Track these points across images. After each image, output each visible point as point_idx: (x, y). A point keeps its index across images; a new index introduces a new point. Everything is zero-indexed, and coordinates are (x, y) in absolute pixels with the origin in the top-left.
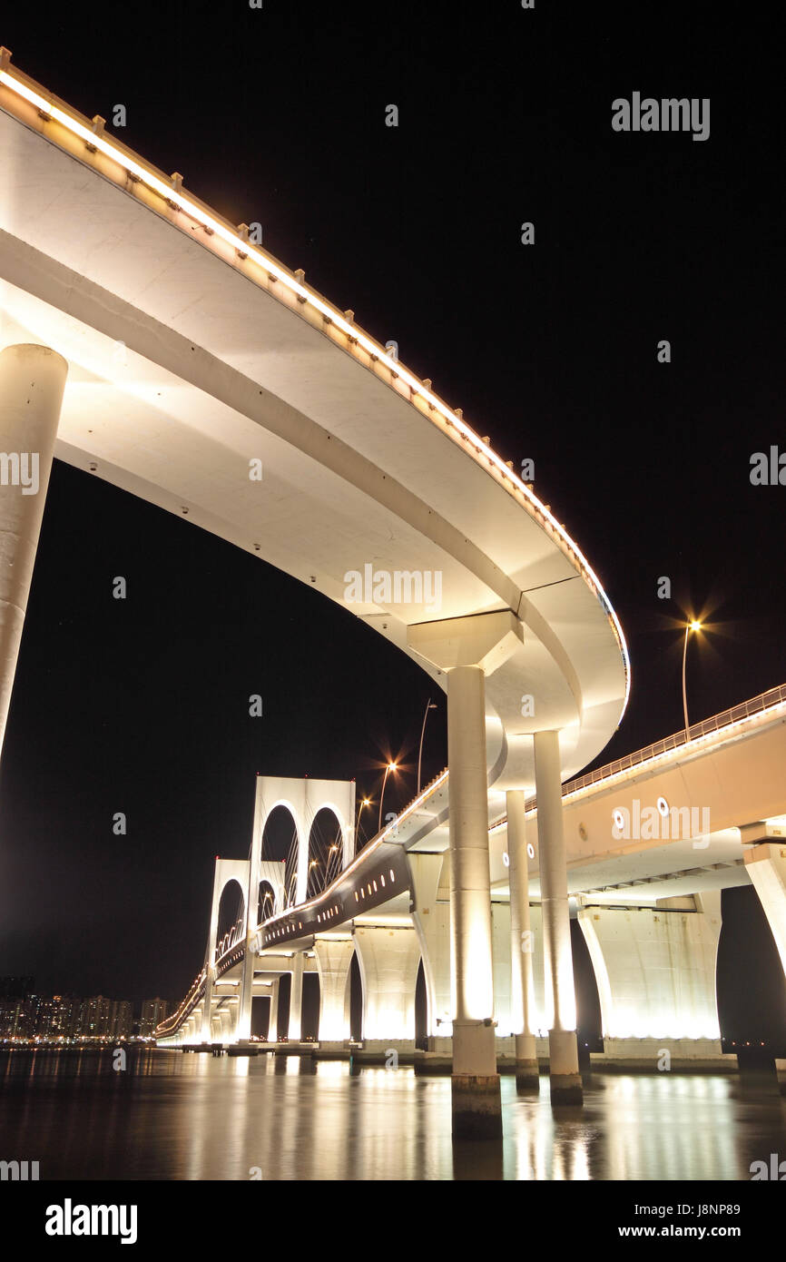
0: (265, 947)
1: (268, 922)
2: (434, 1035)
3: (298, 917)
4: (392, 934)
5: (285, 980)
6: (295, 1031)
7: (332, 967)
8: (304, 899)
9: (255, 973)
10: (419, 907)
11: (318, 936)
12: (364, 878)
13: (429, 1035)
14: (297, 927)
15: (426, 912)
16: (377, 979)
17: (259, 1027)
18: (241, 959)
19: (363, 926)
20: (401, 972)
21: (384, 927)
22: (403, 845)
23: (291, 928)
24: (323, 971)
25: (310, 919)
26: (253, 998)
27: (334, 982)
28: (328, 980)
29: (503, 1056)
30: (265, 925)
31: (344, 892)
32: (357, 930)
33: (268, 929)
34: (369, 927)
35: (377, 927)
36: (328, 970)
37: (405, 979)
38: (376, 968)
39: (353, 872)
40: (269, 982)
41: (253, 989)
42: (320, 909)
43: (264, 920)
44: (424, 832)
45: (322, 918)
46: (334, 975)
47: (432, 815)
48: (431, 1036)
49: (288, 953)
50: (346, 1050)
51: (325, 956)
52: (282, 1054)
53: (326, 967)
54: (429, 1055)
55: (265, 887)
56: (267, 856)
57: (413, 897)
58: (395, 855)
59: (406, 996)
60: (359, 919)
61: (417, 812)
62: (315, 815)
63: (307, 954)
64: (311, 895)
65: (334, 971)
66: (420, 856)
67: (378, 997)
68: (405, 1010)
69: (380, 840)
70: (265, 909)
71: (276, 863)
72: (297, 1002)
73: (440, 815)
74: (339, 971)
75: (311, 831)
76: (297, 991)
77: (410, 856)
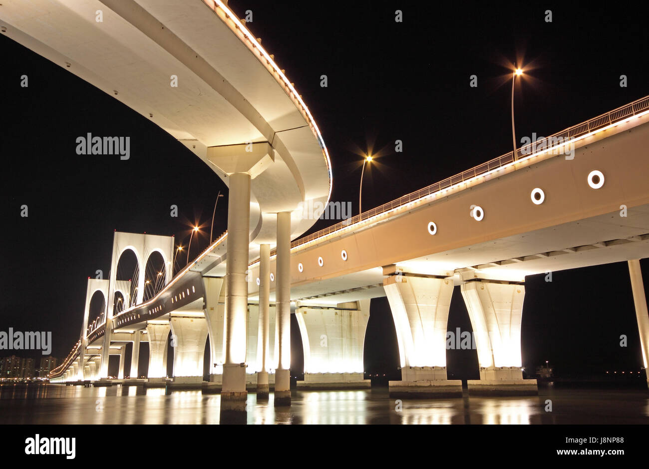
0: (117, 328)
1: (119, 314)
2: (214, 373)
3: (138, 311)
4: (192, 321)
5: (129, 346)
6: (134, 373)
7: (157, 339)
8: (142, 302)
9: (111, 342)
10: (208, 306)
11: (149, 322)
12: (177, 290)
13: (211, 373)
14: (137, 317)
15: (212, 309)
16: (183, 345)
17: (113, 371)
18: (103, 334)
19: (176, 317)
20: (196, 341)
21: (188, 317)
22: (200, 272)
23: (133, 318)
24: (152, 341)
25: (145, 313)
26: (110, 356)
27: (158, 347)
28: (154, 346)
29: (251, 383)
30: (118, 316)
31: (166, 298)
32: (172, 319)
33: (120, 318)
34: (179, 317)
35: (184, 317)
36: (155, 340)
37: (199, 344)
38: (182, 339)
39: (171, 287)
40: (119, 347)
41: (109, 351)
42: (151, 307)
43: (117, 313)
44: (213, 265)
45: (152, 312)
46: (158, 343)
47: (218, 256)
48: (212, 374)
49: (131, 331)
50: (163, 382)
51: (153, 333)
52: (126, 386)
53: (153, 339)
54: (210, 383)
55: (118, 295)
56: (119, 278)
57: (205, 301)
58: (196, 277)
59: (199, 354)
60: (173, 313)
61: (210, 254)
62: (150, 255)
63: (142, 332)
64: (145, 300)
65: (158, 341)
66: (210, 278)
67: (183, 354)
68: (198, 361)
69: (187, 269)
70: (118, 307)
71: (125, 282)
72: (136, 357)
73: (222, 256)
74: (161, 341)
75: (147, 264)
76: (136, 352)
77: (204, 278)
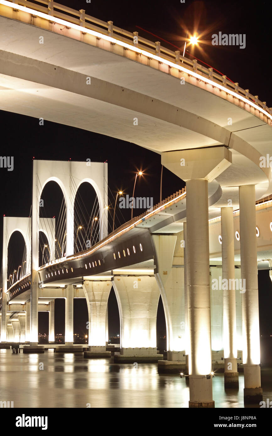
0: (45, 282)
1: (47, 265)
2: (171, 350)
3: (70, 264)
4: (139, 280)
6: (69, 336)
7: (96, 298)
8: (72, 253)
9: (39, 299)
10: (161, 270)
11: (85, 278)
12: (120, 245)
13: (168, 350)
14: (70, 270)
15: (165, 273)
16: (130, 310)
18: (29, 288)
19: (119, 275)
20: (146, 305)
21: (134, 275)
22: (149, 229)
23: (65, 271)
24: (90, 301)
25: (79, 266)
26: (38, 312)
27: (98, 308)
28: (93, 307)
30: (45, 267)
31: (105, 251)
32: (116, 278)
33: (48, 270)
34: (124, 275)
35: (129, 275)
36: (94, 300)
37: (149, 309)
38: (129, 303)
39: (112, 241)
40: (47, 303)
41: (38, 307)
42: (86, 261)
43: (44, 264)
44: (164, 223)
45: (88, 266)
46: (98, 303)
47: (169, 215)
48: (169, 352)
49: (63, 285)
50: (108, 352)
51: (91, 291)
52: (60, 353)
53: (92, 298)
54: (168, 362)
56: (43, 214)
57: (156, 263)
58: (143, 234)
59: (150, 320)
60: (116, 271)
61: (160, 213)
62: (78, 188)
63: (76, 286)
64: (76, 252)
65: (98, 301)
66: (161, 236)
67: (131, 322)
68: (150, 329)
69: (133, 225)
70: (43, 257)
71: (49, 219)
72: (70, 318)
73: (175, 215)
74: (101, 301)
75: (75, 200)
76: (70, 311)
77: (154, 236)
